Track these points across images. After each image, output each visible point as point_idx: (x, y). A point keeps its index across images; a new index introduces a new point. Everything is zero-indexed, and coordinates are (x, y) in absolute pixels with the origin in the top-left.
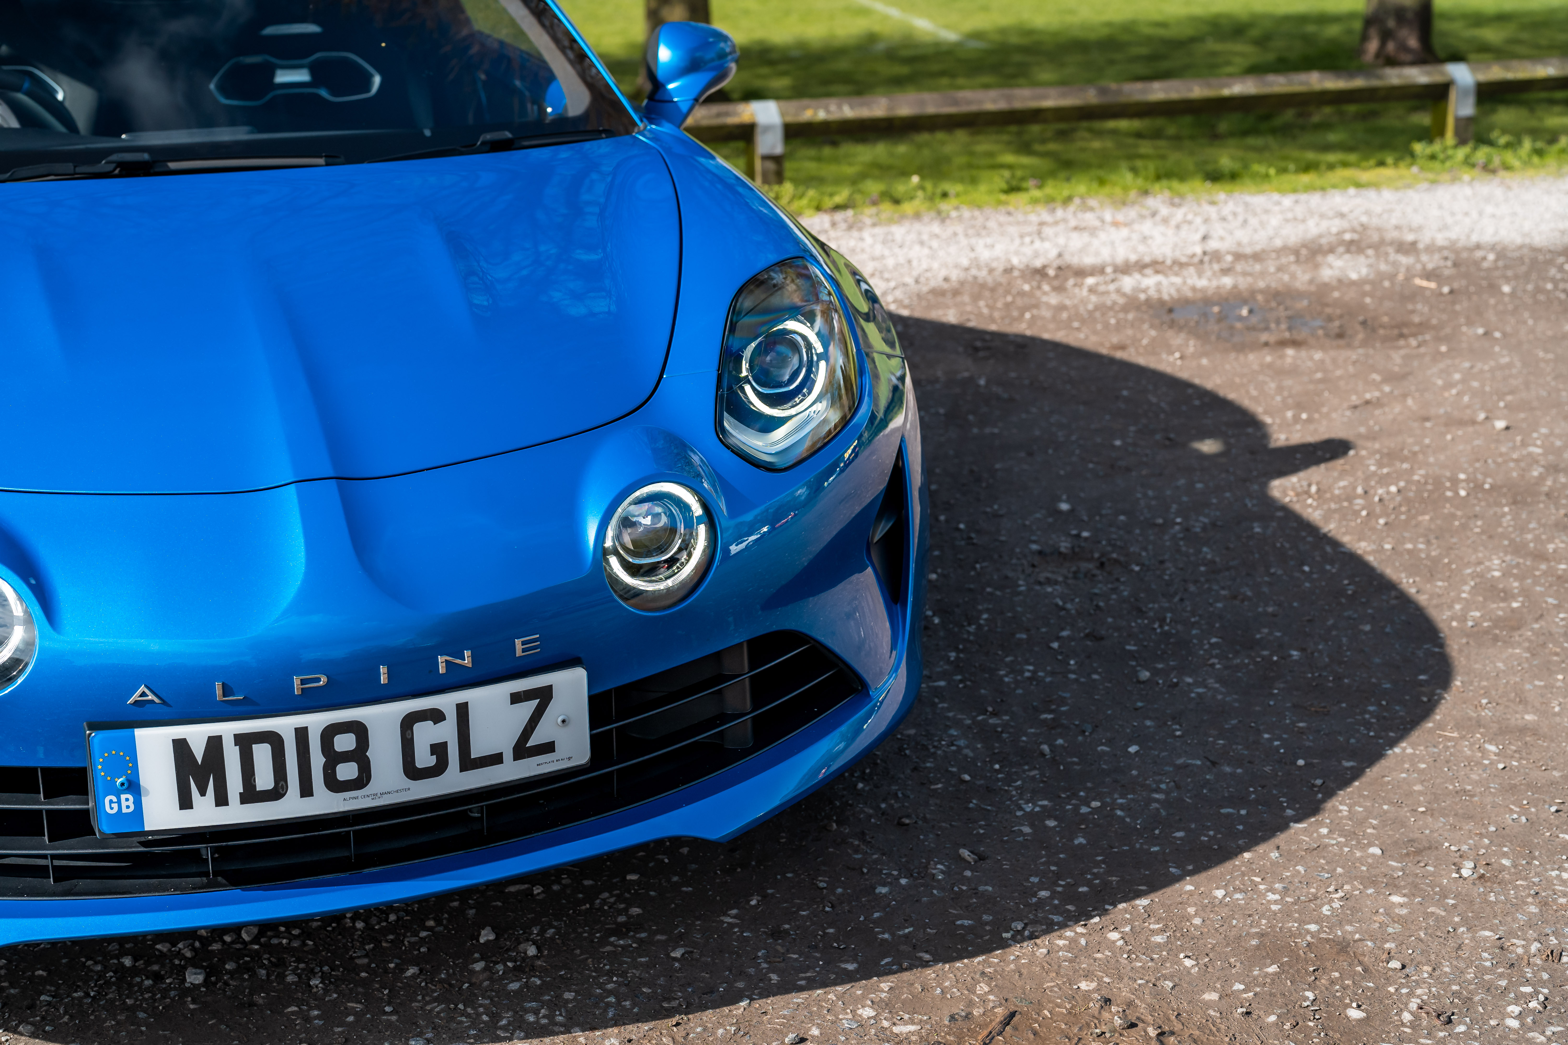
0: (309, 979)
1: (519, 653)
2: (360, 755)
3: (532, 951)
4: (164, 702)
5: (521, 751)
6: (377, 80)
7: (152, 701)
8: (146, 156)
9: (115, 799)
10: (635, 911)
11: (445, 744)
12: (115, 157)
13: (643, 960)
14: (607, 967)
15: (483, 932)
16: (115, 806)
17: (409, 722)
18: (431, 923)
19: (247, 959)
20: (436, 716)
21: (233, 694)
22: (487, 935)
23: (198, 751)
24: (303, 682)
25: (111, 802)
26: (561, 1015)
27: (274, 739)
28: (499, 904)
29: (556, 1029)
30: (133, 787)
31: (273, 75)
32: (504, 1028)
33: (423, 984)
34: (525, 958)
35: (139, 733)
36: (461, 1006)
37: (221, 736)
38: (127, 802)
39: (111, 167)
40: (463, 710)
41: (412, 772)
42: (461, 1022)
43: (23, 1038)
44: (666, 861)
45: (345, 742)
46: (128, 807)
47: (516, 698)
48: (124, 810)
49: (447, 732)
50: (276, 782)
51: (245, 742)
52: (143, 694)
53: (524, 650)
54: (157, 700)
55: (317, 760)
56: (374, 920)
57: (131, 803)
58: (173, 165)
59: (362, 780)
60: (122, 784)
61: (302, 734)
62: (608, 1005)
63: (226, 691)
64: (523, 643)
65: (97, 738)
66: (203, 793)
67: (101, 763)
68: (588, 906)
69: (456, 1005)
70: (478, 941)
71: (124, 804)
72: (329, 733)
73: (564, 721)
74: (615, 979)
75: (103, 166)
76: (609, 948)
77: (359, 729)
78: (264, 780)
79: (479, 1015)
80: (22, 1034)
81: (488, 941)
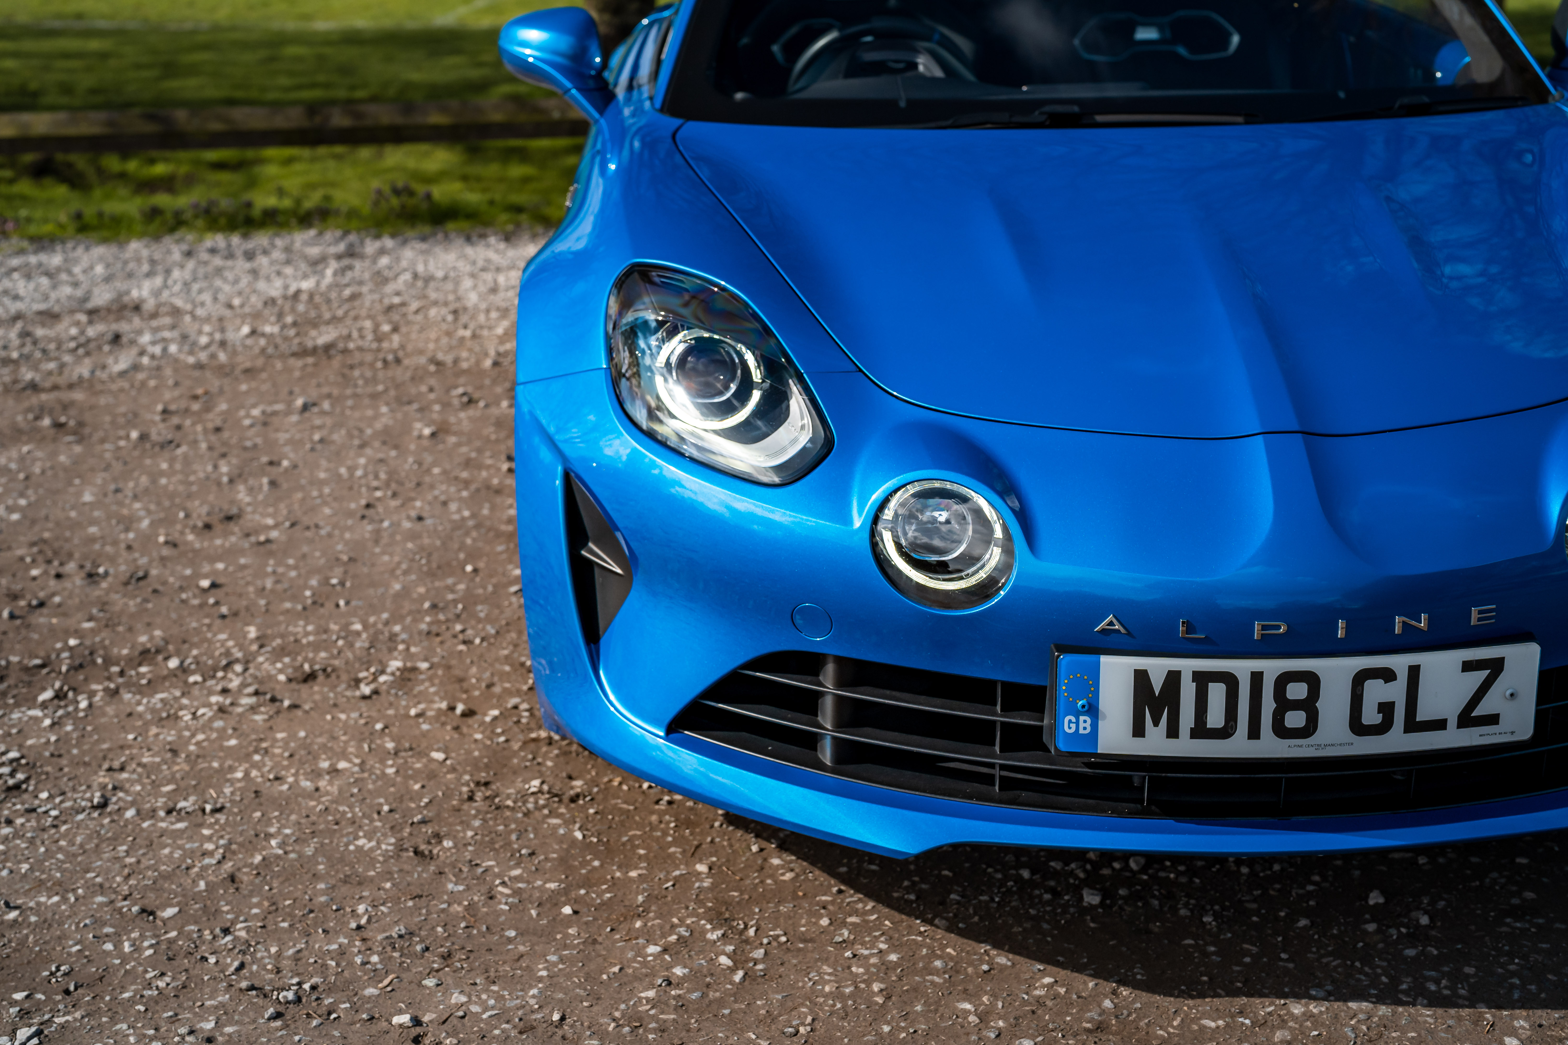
0: (1202, 916)
1: (1473, 622)
2: (1309, 705)
3: (1424, 920)
4: (1129, 633)
5: (1466, 719)
6: (1236, 39)
7: (1118, 631)
8: (1076, 109)
9: (1074, 720)
10: (1529, 895)
11: (1392, 704)
12: (1048, 109)
13: (1544, 946)
14: (1507, 948)
15: (1372, 895)
16: (1073, 726)
17: (1360, 678)
18: (1317, 878)
19: (1138, 887)
20: (1388, 675)
21: (1195, 633)
22: (1375, 898)
23: (1157, 683)
24: (1264, 628)
25: (1070, 721)
26: (1463, 988)
27: (1230, 680)
28: (1384, 868)
29: (1460, 1001)
30: (1092, 710)
31: (1132, 31)
32: (1406, 993)
33: (1316, 937)
34: (1418, 926)
35: (1104, 659)
36: (1358, 964)
37: (1179, 672)
38: (1085, 722)
39: (1042, 118)
40: (1414, 672)
41: (1357, 727)
42: (1359, 980)
43: (939, 931)
44: (1557, 849)
45: (1297, 691)
46: (1085, 728)
47: (1468, 666)
48: (1081, 731)
49: (1396, 692)
50: (1227, 721)
51: (1202, 679)
52: (1111, 623)
53: (1479, 620)
54: (1123, 630)
55: (1268, 705)
56: (1258, 867)
57: (1088, 725)
58: (1099, 118)
59: (1309, 729)
60: (1083, 706)
61: (1257, 678)
62: (1513, 986)
63: (1190, 628)
64: (1480, 612)
65: (1065, 660)
66: (1156, 723)
67: (1065, 684)
68: (1478, 883)
69: (1353, 963)
70: (1367, 902)
71: (1082, 725)
72: (1284, 679)
73: (1512, 695)
74: (1517, 961)
75: (1037, 116)
76: (1504, 929)
77: (1312, 680)
78: (1215, 718)
79: (1378, 976)
80: (937, 927)
81: (1377, 904)
